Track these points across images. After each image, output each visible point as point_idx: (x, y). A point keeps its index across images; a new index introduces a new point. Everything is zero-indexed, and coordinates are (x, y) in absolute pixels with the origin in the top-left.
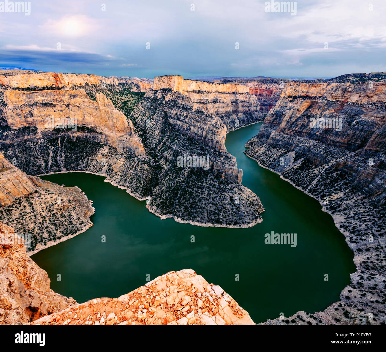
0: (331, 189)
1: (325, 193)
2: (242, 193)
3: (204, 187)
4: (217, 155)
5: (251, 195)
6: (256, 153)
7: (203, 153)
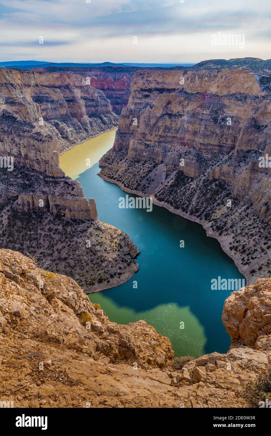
0: (213, 204)
1: (209, 211)
2: (101, 233)
3: (40, 236)
4: (51, 182)
5: (115, 233)
6: (117, 172)
7: (27, 183)
